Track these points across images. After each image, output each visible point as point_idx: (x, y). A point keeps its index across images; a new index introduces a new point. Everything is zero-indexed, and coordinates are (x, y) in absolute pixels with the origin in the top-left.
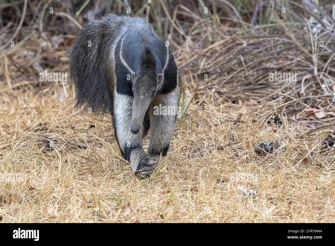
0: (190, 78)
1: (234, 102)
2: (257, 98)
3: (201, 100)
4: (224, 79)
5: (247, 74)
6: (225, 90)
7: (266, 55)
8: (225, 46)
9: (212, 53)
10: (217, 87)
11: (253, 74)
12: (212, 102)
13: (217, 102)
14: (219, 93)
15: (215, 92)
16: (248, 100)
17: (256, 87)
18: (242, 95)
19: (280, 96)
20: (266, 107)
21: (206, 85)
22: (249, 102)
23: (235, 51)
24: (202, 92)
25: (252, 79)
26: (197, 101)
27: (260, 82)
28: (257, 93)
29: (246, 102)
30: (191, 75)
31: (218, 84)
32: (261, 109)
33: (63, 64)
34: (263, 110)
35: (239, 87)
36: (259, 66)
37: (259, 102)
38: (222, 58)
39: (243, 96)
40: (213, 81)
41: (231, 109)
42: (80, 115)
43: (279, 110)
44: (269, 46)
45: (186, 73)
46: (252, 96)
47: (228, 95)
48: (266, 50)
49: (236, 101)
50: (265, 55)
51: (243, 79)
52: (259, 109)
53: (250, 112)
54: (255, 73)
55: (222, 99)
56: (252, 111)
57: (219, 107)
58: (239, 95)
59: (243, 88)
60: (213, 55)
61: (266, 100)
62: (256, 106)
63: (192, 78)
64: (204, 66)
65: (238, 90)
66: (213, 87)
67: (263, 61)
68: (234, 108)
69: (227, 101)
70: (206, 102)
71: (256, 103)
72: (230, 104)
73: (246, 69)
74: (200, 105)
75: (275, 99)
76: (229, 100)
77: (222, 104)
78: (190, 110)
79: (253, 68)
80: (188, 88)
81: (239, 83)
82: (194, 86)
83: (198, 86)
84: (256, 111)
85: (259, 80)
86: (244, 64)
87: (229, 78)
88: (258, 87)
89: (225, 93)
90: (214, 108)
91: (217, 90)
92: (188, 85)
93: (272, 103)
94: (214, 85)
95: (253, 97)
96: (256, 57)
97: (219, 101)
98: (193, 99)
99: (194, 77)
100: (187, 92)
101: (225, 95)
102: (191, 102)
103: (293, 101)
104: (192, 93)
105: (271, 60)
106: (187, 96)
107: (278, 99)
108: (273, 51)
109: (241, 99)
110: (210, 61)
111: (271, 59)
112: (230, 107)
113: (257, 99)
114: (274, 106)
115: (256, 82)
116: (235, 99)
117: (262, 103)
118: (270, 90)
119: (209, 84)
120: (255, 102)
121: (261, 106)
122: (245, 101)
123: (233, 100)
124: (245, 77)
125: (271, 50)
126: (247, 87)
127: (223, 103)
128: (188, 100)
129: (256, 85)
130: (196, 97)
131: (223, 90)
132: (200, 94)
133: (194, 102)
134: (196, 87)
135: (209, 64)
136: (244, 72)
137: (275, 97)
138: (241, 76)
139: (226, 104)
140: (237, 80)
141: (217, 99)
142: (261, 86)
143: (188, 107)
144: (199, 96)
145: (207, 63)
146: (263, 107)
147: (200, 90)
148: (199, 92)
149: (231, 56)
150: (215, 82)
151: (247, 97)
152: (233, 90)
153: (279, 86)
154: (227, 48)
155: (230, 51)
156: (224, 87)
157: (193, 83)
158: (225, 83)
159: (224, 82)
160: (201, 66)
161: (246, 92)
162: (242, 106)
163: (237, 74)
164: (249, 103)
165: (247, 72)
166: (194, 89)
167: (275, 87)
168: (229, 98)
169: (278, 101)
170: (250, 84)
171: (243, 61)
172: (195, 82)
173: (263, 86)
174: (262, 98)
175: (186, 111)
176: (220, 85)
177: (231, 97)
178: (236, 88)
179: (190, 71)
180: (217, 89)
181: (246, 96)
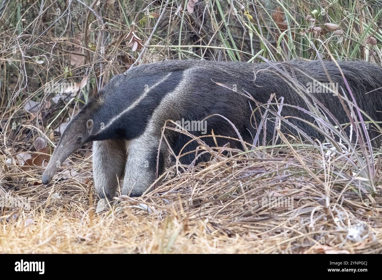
0: (178, 206)
1: (230, 236)
2: (257, 231)
3: (191, 232)
4: (220, 209)
5: (246, 203)
6: (220, 221)
7: (270, 181)
8: (222, 170)
9: (206, 177)
10: (210, 217)
11: (254, 204)
12: (204, 235)
13: (211, 235)
14: (213, 224)
15: (208, 223)
16: (247, 233)
17: (256, 218)
18: (239, 228)
19: (284, 230)
20: (268, 242)
21: (198, 215)
22: (248, 235)
23: (234, 175)
24: (193, 222)
25: (252, 209)
26: (187, 232)
27: (261, 213)
28: (258, 225)
29: (244, 236)
30: (180, 202)
31: (212, 214)
32: (262, 244)
33: (29, 185)
34: (264, 245)
35: (236, 218)
36: (260, 194)
37: (259, 237)
38: (218, 183)
39: (241, 229)
40: (206, 209)
41: (227, 243)
42: (48, 246)
43: (283, 247)
44: (274, 171)
45: (175, 199)
46: (251, 229)
47: (223, 227)
48: (270, 175)
49: (233, 234)
50: (268, 180)
51: (242, 209)
52: (259, 244)
53: (249, 247)
54: (256, 202)
55: (216, 231)
56: (251, 246)
57: (212, 240)
58: (236, 227)
59: (241, 219)
60: (208, 179)
61: (268, 234)
62: (256, 241)
63: (181, 205)
64: (196, 192)
65: (235, 221)
66: (206, 217)
67: (266, 189)
68: (230, 243)
69: (222, 234)
70: (197, 234)
71: (257, 238)
72: (226, 237)
73: (245, 197)
74: (190, 238)
75: (279, 233)
76: (224, 233)
77: (215, 237)
78: (179, 243)
79: (254, 196)
80: (177, 217)
81: (237, 214)
82: (183, 215)
83: (188, 215)
84: (256, 247)
85: (261, 211)
86: (243, 191)
87: (225, 206)
88: (259, 218)
89: (219, 224)
90: (206, 241)
91: (211, 221)
92: (176, 214)
93: (276, 237)
94: (207, 215)
95: (253, 230)
96: (257, 183)
97: (212, 234)
98: (181, 230)
99: (183, 205)
100: (175, 222)
101: (220, 226)
102: (180, 234)
103: (300, 236)
104: (182, 224)
105: (276, 188)
106: (175, 226)
107: (282, 233)
108: (279, 177)
109: (239, 232)
110: (203, 187)
111: (275, 185)
112: (225, 241)
113: (257, 233)
114: (277, 242)
115: (257, 213)
116: (232, 231)
117: (263, 238)
118: (273, 222)
119: (202, 214)
120: (255, 236)
121: (262, 241)
122: (243, 234)
123: (229, 233)
124: (244, 207)
125: (276, 175)
126: (246, 219)
127: (217, 236)
128: (176, 231)
129: (257, 217)
130: (186, 228)
131: (217, 221)
132: (190, 225)
133: (183, 234)
134: (186, 216)
135: (201, 190)
136: (243, 200)
137: (279, 231)
138: (240, 205)
139: (221, 238)
140: (235, 210)
141: (211, 232)
142: (263, 218)
143: (175, 240)
144: (189, 227)
145: (199, 189)
146: (264, 242)
147: (190, 220)
148: (189, 223)
149: (228, 181)
150: (208, 212)
151: (246, 231)
152: (229, 222)
153: (284, 219)
154: (223, 172)
155: (227, 175)
156: (218, 218)
157: (182, 211)
158: (220, 213)
159: (219, 211)
160: (193, 193)
161: (245, 224)
162: (239, 240)
163: (234, 202)
164: (248, 237)
165: (246, 200)
166: (183, 219)
167: (279, 219)
168: (224, 230)
169: (283, 236)
170: (250, 215)
171: (242, 188)
172: (185, 211)
173: (266, 217)
174: (263, 232)
175: (173, 244)
176: (214, 214)
177: (227, 230)
178: (233, 219)
179: (179, 198)
180: (211, 219)
181: (244, 229)
